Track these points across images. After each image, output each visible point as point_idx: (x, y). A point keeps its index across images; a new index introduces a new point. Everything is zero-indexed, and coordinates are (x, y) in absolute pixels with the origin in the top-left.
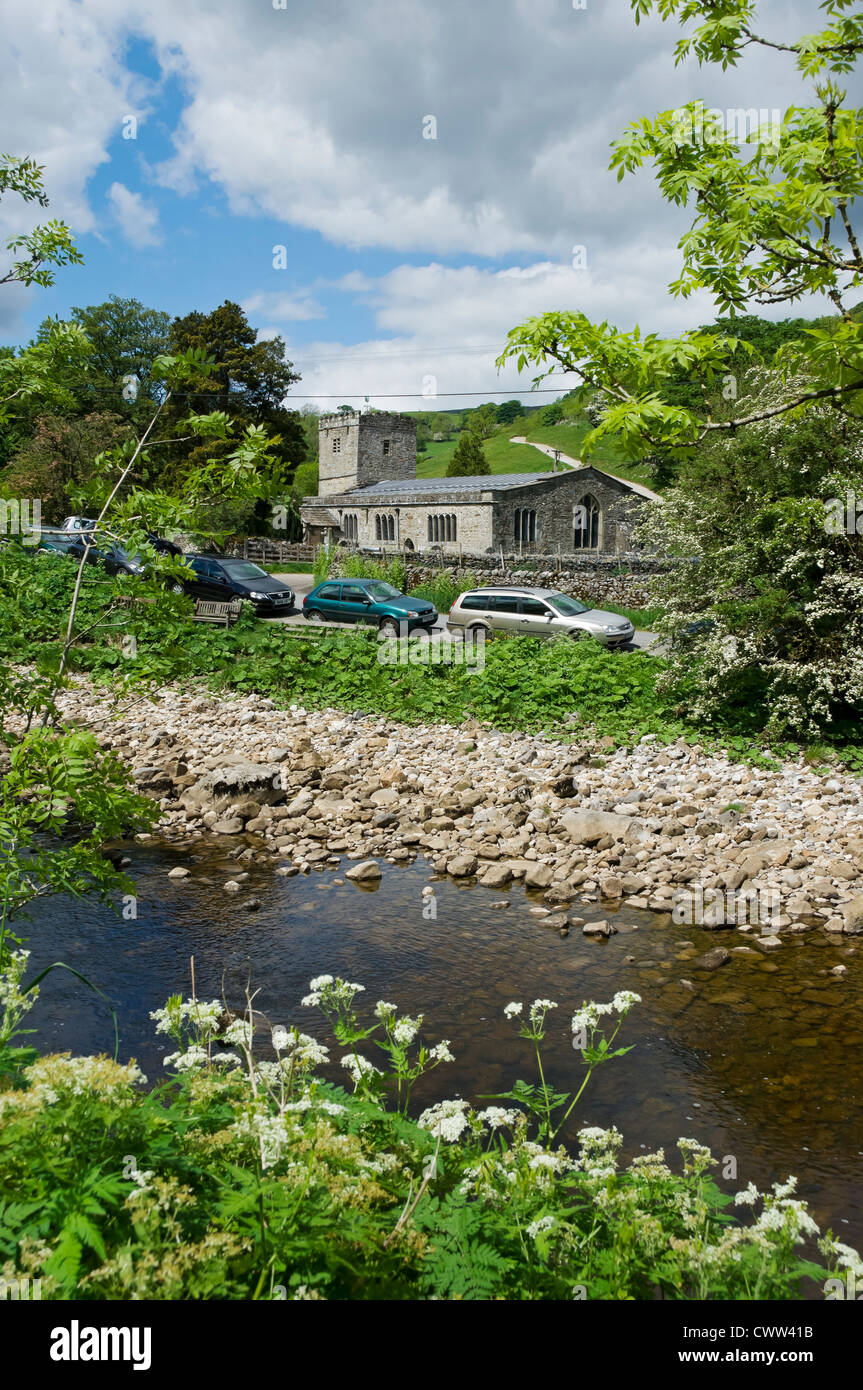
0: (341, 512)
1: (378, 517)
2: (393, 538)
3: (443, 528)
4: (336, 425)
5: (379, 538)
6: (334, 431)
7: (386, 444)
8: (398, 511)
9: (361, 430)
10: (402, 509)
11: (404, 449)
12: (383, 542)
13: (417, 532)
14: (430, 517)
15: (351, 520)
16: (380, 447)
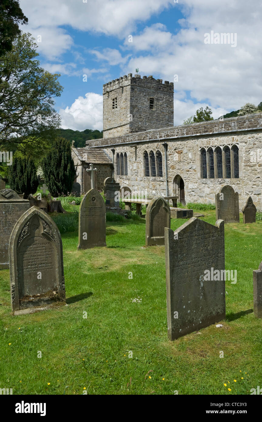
0: (113, 151)
1: (146, 154)
2: (161, 175)
3: (220, 162)
4: (114, 88)
5: (147, 174)
6: (113, 93)
7: (152, 101)
8: (166, 146)
9: (132, 89)
10: (170, 144)
11: (165, 105)
12: (151, 178)
13: (187, 167)
14: (203, 151)
15: (122, 157)
16: (147, 104)
